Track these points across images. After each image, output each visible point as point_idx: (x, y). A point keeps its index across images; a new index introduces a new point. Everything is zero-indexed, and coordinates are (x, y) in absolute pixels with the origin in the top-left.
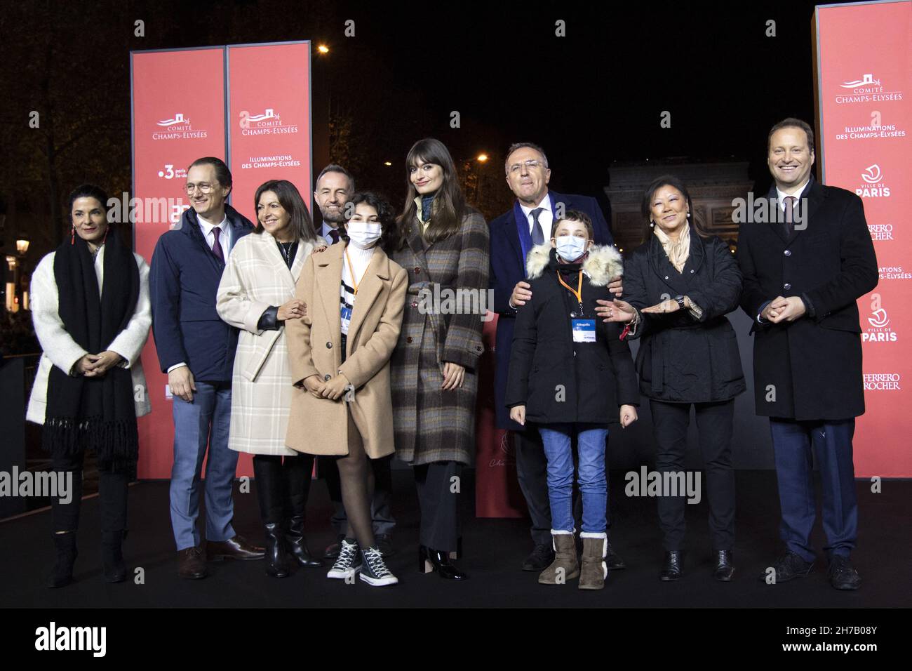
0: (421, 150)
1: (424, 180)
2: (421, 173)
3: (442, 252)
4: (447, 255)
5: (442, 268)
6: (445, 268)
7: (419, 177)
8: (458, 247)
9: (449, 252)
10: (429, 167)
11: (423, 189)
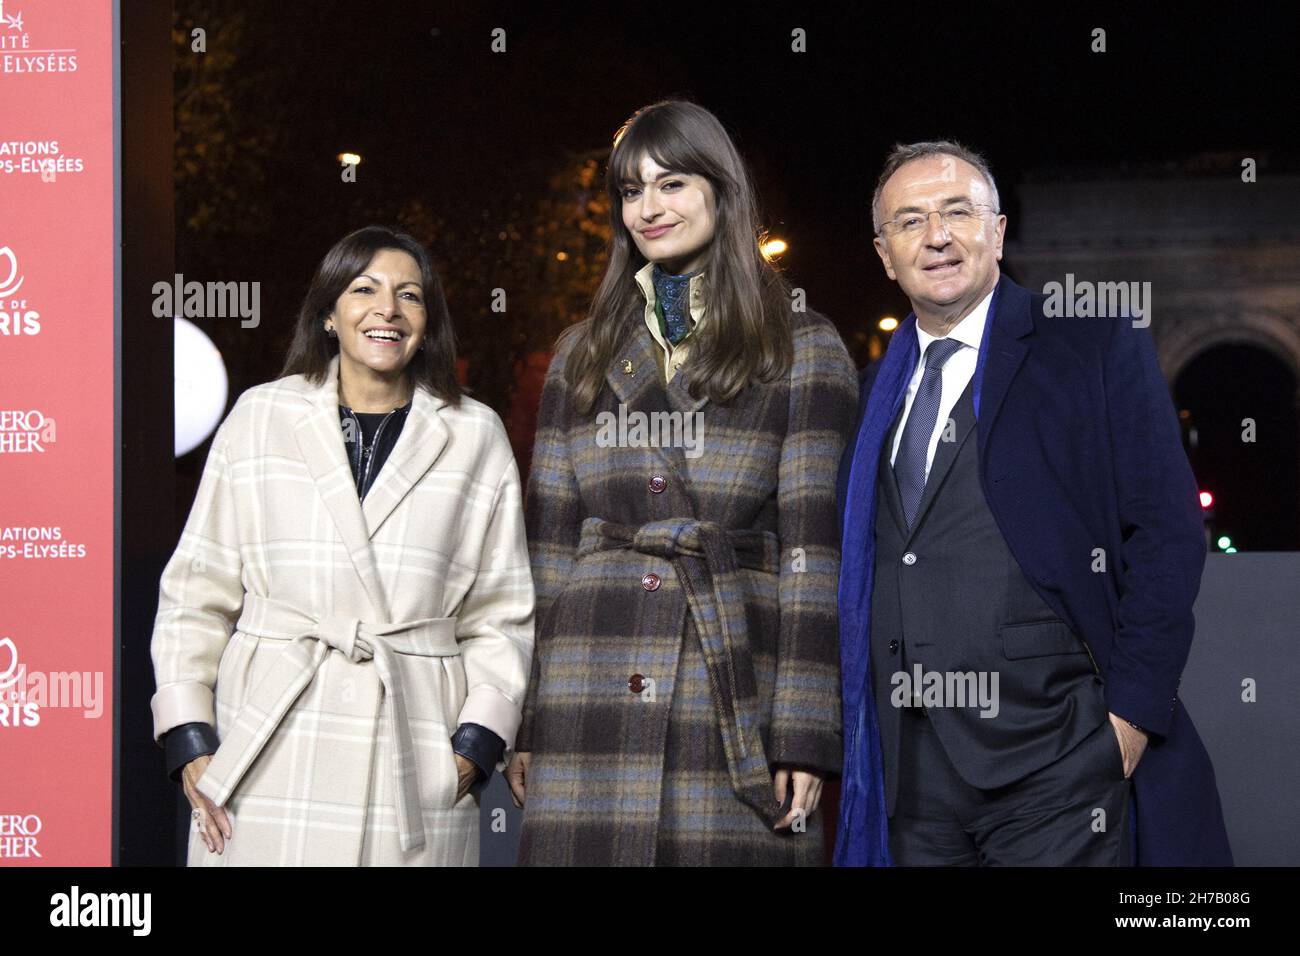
0: (649, 135)
1: (661, 221)
2: (652, 199)
3: (729, 432)
4: (744, 443)
5: (730, 481)
6: (739, 481)
7: (647, 213)
8: (778, 425)
9: (748, 433)
10: (677, 185)
11: (661, 248)
